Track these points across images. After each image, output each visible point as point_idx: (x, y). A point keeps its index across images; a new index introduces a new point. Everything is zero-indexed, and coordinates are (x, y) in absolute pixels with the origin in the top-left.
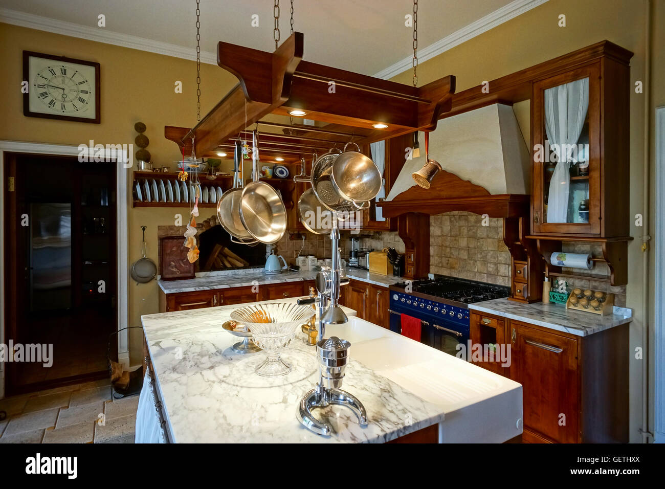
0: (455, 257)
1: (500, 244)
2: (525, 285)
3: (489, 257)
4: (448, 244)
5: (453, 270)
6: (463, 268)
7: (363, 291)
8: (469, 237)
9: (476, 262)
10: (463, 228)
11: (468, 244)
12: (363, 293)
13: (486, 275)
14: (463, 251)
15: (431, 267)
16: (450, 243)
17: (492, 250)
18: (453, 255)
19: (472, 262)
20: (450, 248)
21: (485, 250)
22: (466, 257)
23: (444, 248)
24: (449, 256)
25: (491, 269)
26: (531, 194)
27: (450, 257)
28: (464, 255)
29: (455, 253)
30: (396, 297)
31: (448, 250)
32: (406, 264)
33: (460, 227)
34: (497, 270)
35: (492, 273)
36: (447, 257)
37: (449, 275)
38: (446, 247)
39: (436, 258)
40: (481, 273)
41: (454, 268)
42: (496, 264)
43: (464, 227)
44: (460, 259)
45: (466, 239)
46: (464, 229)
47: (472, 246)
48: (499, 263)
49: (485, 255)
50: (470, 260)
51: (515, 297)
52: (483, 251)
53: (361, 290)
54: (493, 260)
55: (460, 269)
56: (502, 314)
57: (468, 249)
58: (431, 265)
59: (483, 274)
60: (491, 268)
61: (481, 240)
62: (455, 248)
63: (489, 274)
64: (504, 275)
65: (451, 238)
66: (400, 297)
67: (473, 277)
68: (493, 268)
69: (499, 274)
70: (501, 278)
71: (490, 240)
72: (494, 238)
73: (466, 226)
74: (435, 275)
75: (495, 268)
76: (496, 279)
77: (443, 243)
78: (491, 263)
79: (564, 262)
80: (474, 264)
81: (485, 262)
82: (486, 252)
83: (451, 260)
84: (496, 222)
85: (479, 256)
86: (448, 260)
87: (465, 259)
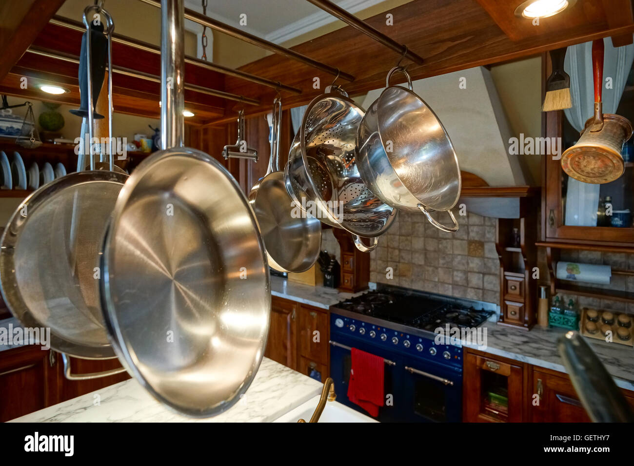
0: (406, 262)
1: (472, 247)
2: (521, 305)
3: (455, 263)
4: (396, 244)
5: (404, 278)
6: (418, 276)
7: (287, 312)
8: (426, 237)
9: (437, 268)
10: (417, 225)
11: (425, 245)
12: (288, 314)
13: (450, 286)
14: (417, 255)
15: (372, 273)
16: (399, 243)
17: (459, 255)
18: (404, 259)
19: (430, 269)
20: (400, 250)
21: (450, 254)
22: (422, 262)
23: (390, 250)
24: (397, 260)
25: (458, 279)
26: (543, 185)
27: (399, 262)
28: (419, 259)
29: (407, 257)
30: (340, 323)
31: (397, 252)
32: (342, 271)
33: (414, 223)
34: (467, 281)
35: (460, 284)
36: (395, 262)
37: (398, 285)
38: (394, 248)
39: (379, 262)
40: (443, 283)
41: (405, 276)
42: (466, 272)
43: (420, 224)
44: (414, 264)
45: (422, 239)
46: (419, 226)
47: (431, 248)
48: (470, 272)
49: (450, 260)
50: (428, 266)
51: (505, 320)
52: (447, 255)
53: (284, 310)
54: (461, 267)
55: (413, 277)
56: (520, 358)
57: (425, 252)
58: (373, 271)
59: (447, 285)
60: (459, 277)
61: (444, 242)
62: (406, 250)
63: (455, 285)
64: (476, 287)
65: (401, 238)
66: (347, 323)
67: (432, 287)
68: (461, 277)
69: (470, 285)
70: (473, 290)
71: (457, 242)
72: (462, 240)
73: (422, 223)
74: (379, 284)
75: (464, 277)
76: (465, 291)
77: (389, 244)
78: (457, 270)
79: (577, 276)
80: (433, 271)
81: (450, 269)
82: (450, 256)
83: (401, 266)
84: (466, 219)
85: (441, 261)
86: (397, 266)
87: (420, 265)
